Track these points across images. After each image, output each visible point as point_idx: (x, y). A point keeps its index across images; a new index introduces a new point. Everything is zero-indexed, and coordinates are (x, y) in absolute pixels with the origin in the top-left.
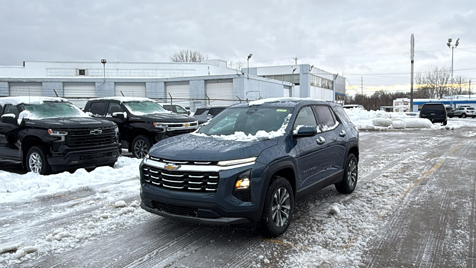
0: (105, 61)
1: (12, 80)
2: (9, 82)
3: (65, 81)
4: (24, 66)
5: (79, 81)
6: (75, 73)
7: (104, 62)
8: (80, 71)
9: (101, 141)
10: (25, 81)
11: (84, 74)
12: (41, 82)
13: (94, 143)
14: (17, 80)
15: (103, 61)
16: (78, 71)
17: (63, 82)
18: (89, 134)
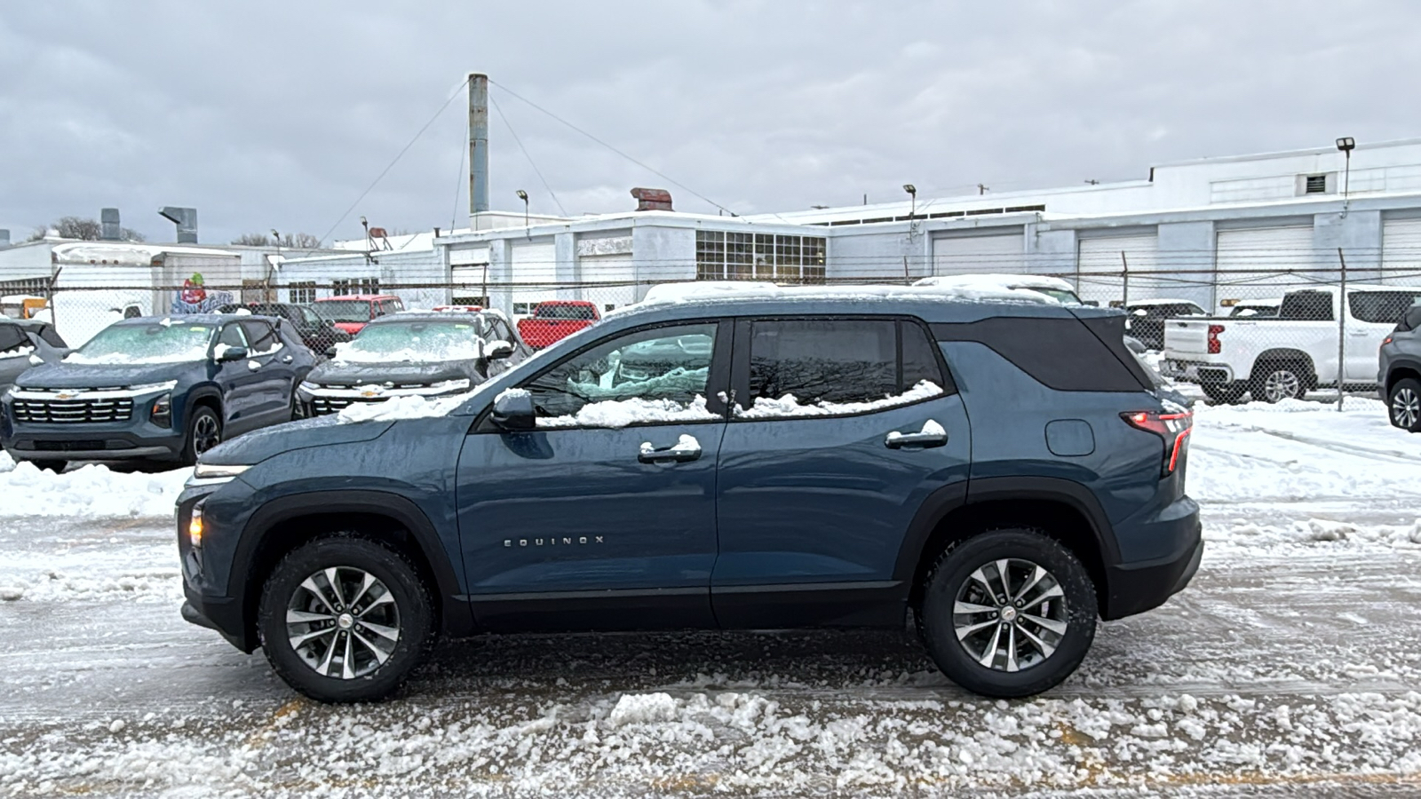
0: (1349, 143)
1: (1085, 224)
2: (1078, 231)
3: (1222, 217)
4: (1151, 179)
5: (1262, 214)
6: (1294, 188)
7: (1347, 148)
8: (1311, 179)
10: (1114, 224)
11: (1322, 190)
12: (1156, 226)
14: (1094, 224)
15: (1342, 143)
16: (1304, 182)
17: (1216, 222)
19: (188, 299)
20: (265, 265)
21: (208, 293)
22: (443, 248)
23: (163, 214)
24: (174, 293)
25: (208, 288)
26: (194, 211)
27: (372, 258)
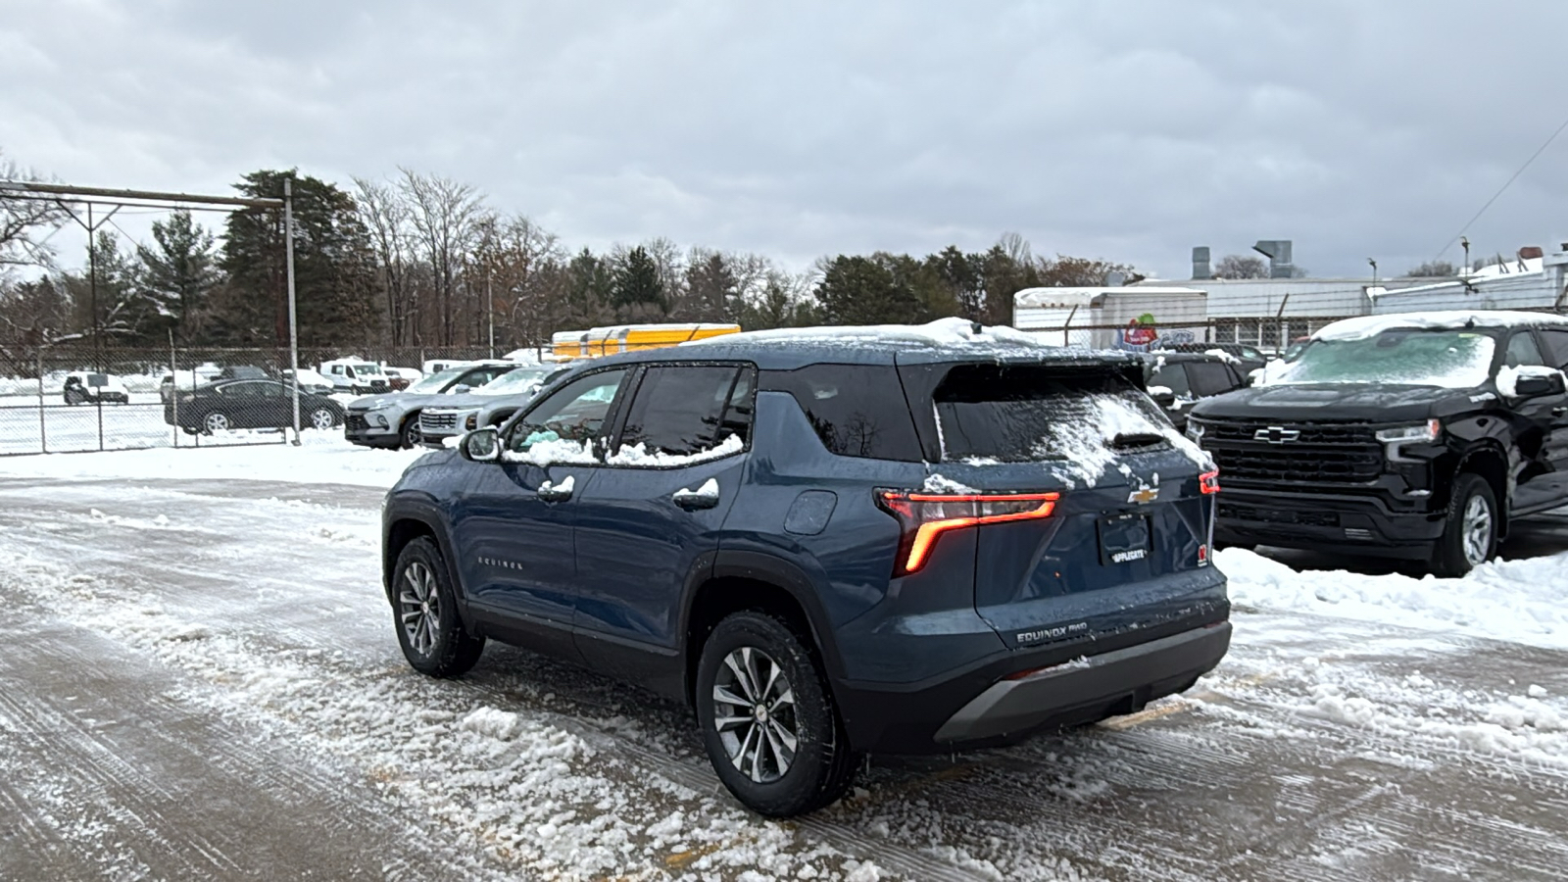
9: (1296, 467)
13: (1270, 472)
18: (1251, 438)
19: (1132, 340)
20: (1362, 299)
21: (1160, 333)
22: (1554, 270)
23: (1256, 248)
24: (1115, 333)
25: (1162, 326)
26: (1288, 244)
27: (1470, 285)
